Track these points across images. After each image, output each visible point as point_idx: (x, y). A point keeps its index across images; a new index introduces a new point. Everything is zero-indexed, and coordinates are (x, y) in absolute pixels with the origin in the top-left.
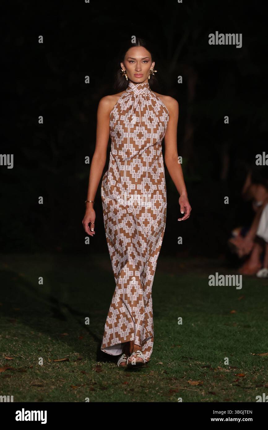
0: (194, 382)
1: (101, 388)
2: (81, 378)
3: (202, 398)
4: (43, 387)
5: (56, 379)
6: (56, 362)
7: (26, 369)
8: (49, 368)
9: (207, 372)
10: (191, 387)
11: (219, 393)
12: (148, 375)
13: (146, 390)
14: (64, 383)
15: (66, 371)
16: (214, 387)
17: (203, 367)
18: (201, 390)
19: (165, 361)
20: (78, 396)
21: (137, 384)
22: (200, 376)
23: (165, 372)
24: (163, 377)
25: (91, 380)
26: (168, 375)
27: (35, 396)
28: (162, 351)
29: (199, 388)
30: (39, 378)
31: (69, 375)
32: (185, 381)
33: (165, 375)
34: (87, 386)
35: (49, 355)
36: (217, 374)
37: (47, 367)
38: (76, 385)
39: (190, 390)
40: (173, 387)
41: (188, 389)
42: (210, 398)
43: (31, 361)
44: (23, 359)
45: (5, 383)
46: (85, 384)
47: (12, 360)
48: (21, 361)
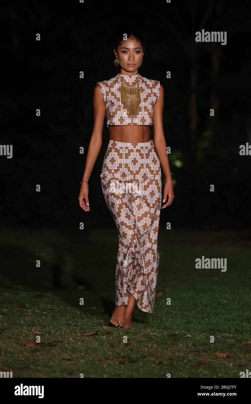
0: (222, 354)
1: (130, 361)
2: (110, 351)
3: (230, 370)
4: (72, 361)
5: (85, 353)
6: (85, 336)
7: (55, 343)
8: (78, 342)
9: (234, 344)
10: (219, 359)
12: (177, 348)
13: (175, 363)
14: (93, 356)
15: (96, 344)
16: (242, 359)
17: (231, 339)
18: (228, 362)
19: (193, 333)
20: (107, 370)
21: (166, 357)
22: (228, 348)
24: (191, 350)
25: (120, 354)
26: (196, 348)
27: (65, 370)
28: (189, 323)
29: (226, 360)
30: (69, 352)
31: (98, 348)
32: (213, 353)
33: (193, 347)
34: (116, 359)
35: (78, 329)
36: (245, 346)
37: (76, 341)
38: (105, 359)
39: (218, 362)
40: (202, 359)
41: (216, 362)
43: (61, 335)
44: (53, 333)
45: (35, 357)
46: (114, 357)
47: (41, 334)
48: (50, 335)
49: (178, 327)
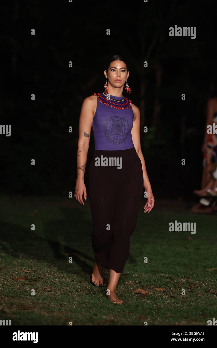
0: (160, 289)
1: (94, 293)
2: (79, 286)
3: (166, 300)
4: (51, 292)
7: (39, 279)
8: (56, 279)
9: (169, 282)
10: (158, 293)
11: (178, 297)
12: (127, 284)
13: (126, 295)
15: (68, 280)
16: (174, 293)
17: (167, 278)
18: (165, 295)
19: (139, 274)
20: (76, 299)
22: (164, 284)
23: (140, 282)
24: (137, 285)
25: (86, 287)
26: (142, 284)
28: (137, 266)
29: (163, 293)
30: (49, 286)
31: (71, 283)
32: (154, 288)
33: (139, 284)
36: (176, 283)
38: (75, 291)
41: (155, 294)
42: (171, 300)
43: (43, 273)
44: (38, 272)
45: (24, 289)
46: (82, 290)
47: (29, 272)
48: (35, 273)
49: (128, 268)
